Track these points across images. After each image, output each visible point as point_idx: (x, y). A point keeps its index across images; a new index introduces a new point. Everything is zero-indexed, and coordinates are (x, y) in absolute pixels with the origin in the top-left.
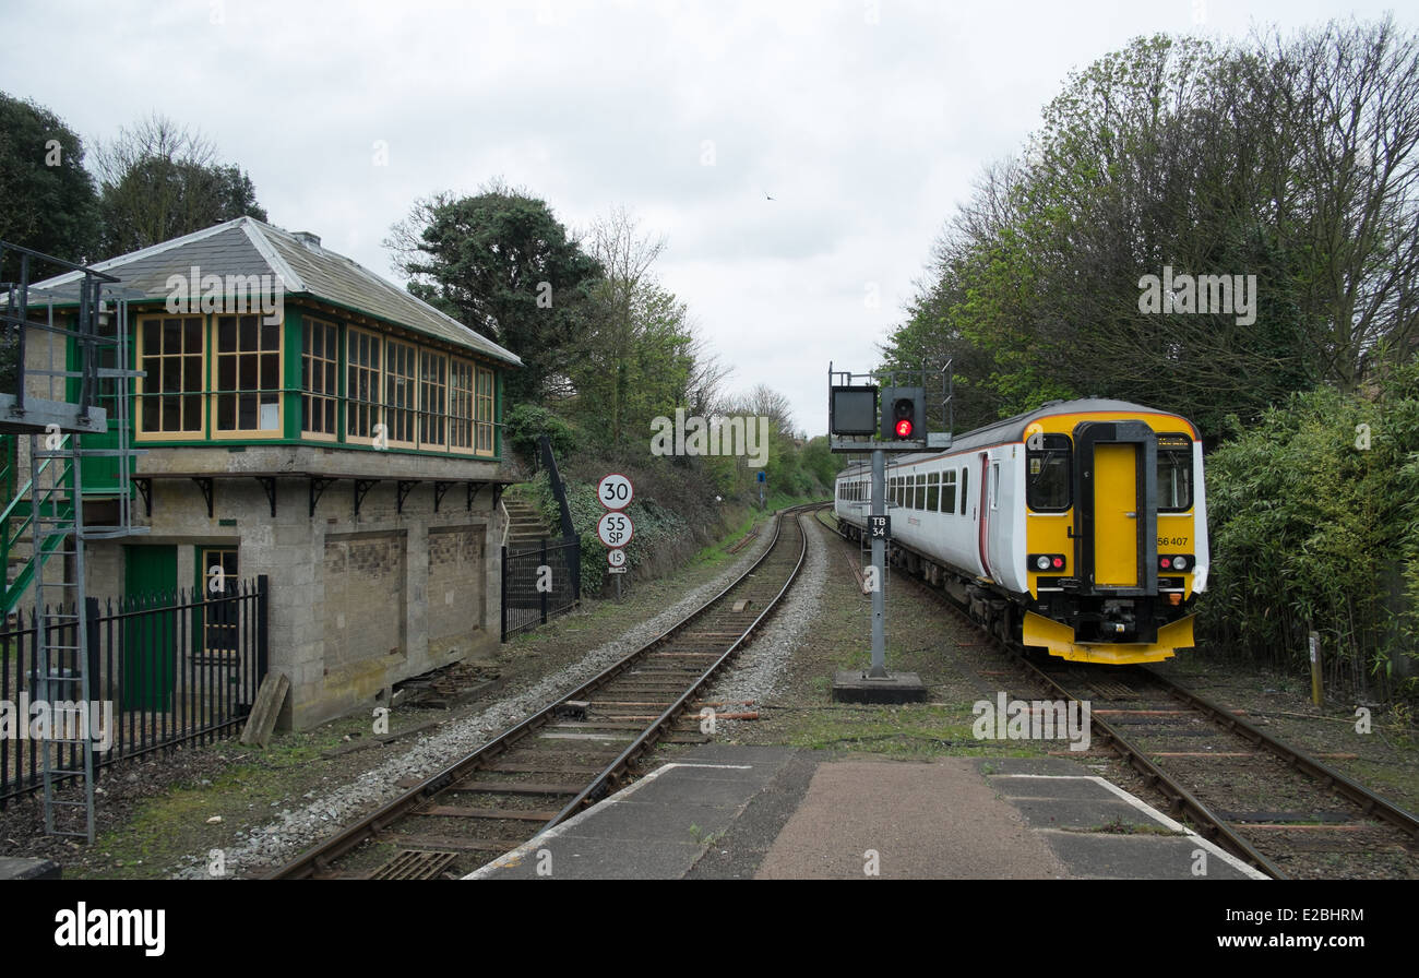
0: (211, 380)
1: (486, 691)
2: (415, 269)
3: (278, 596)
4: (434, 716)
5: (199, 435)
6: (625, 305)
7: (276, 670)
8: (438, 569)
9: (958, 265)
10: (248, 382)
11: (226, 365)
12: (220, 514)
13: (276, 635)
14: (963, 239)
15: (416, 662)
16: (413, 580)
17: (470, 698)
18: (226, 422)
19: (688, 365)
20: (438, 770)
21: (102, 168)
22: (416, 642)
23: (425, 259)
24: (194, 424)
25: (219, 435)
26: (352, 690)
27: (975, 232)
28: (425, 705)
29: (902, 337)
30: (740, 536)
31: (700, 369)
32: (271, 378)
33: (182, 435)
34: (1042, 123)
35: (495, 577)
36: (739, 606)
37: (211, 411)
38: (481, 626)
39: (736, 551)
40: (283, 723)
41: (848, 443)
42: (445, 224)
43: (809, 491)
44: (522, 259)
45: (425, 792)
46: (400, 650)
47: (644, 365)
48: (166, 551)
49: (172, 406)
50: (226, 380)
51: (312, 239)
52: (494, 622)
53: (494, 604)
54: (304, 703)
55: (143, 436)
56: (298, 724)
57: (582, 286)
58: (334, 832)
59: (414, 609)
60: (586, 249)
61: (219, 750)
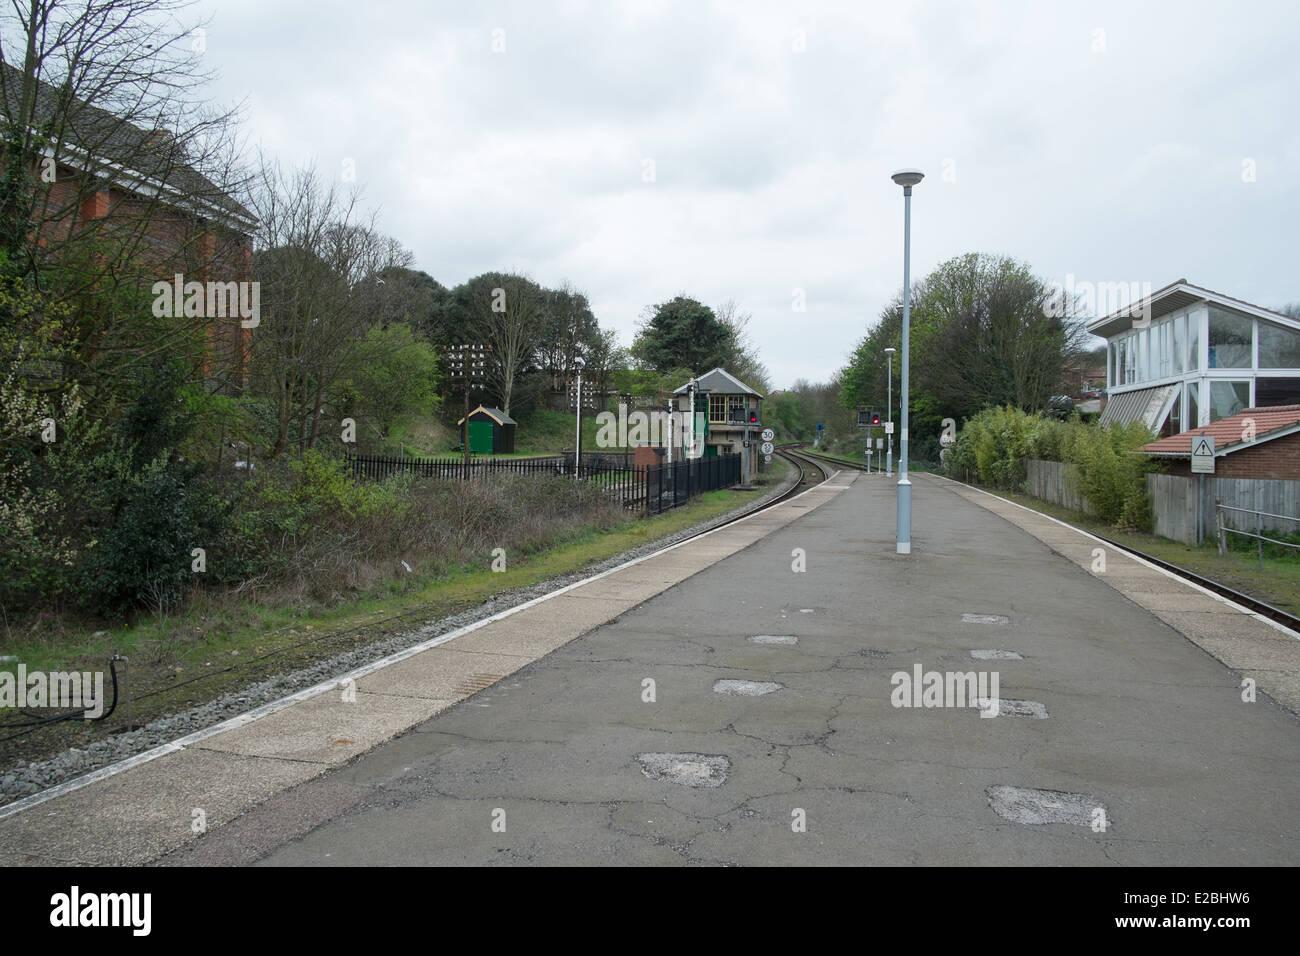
0: (727, 410)
24: (722, 419)
33: (720, 422)
37: (727, 417)
49: (717, 415)
55: (710, 422)
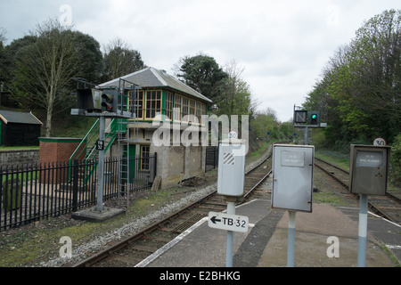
0: (145, 106)
1: (203, 184)
2: (179, 76)
3: (159, 157)
4: (193, 188)
5: (141, 119)
6: (234, 85)
7: (158, 174)
8: (192, 153)
9: (330, 75)
10: (153, 107)
11: (148, 103)
12: (146, 138)
13: (158, 166)
14: (330, 67)
15: (187, 176)
16: (187, 156)
17: (200, 185)
18: (148, 116)
19: (249, 101)
20: (198, 199)
21: (104, 50)
22: (187, 171)
23: (181, 73)
24: (140, 116)
25: (146, 119)
26: (174, 181)
27: (335, 65)
28: (190, 186)
29: (311, 95)
30: (263, 149)
31: (252, 103)
32: (159, 106)
33: (138, 119)
34: (355, 35)
35: (204, 156)
36: (265, 167)
37: (144, 113)
38: (201, 168)
39: (262, 153)
40: (160, 187)
41: (299, 125)
42: (187, 64)
43: (281, 138)
44: (207, 73)
45: (198, 203)
46: (183, 172)
47: (237, 101)
48: (133, 146)
50: (148, 106)
51: (164, 71)
52: (204, 167)
53: (204, 163)
54: (164, 183)
56: (163, 187)
57: (223, 80)
58: (179, 209)
59: (187, 163)
60: (224, 70)
61: (146, 191)
